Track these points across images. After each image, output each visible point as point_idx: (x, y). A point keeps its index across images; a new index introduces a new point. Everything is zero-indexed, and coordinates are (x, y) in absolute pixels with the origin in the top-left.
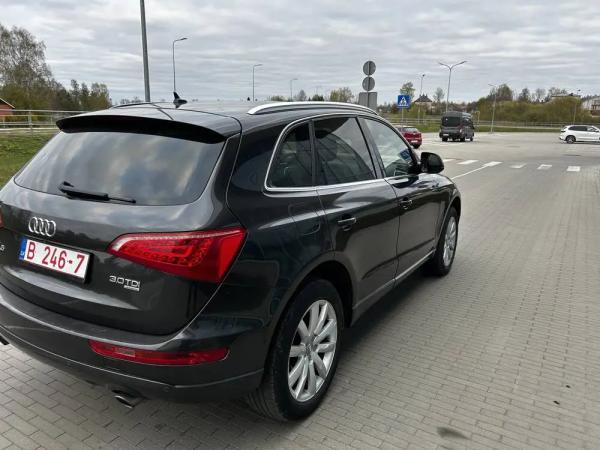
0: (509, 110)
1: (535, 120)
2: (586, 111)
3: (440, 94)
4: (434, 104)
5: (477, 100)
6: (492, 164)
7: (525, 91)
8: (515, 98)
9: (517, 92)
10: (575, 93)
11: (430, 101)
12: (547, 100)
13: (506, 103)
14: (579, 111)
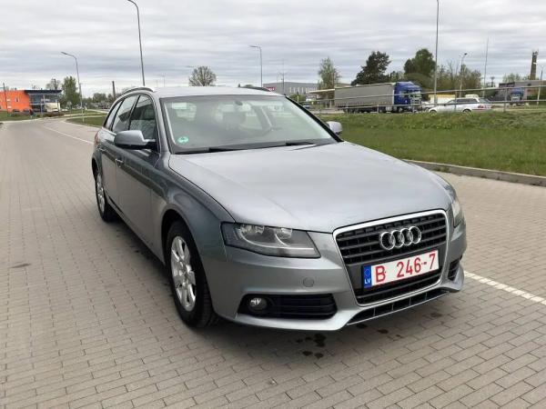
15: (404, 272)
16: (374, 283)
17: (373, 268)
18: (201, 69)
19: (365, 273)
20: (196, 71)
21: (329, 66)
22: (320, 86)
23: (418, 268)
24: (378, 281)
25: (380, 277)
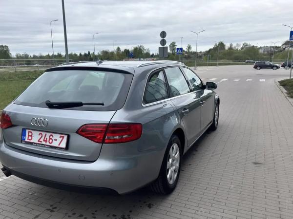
0: (225, 54)
1: (237, 59)
2: (261, 54)
3: (189, 47)
4: (186, 53)
5: (208, 50)
6: (225, 80)
7: (231, 45)
8: (227, 48)
9: (227, 46)
10: (255, 45)
11: (184, 51)
12: (242, 49)
13: (222, 51)
14: (258, 54)
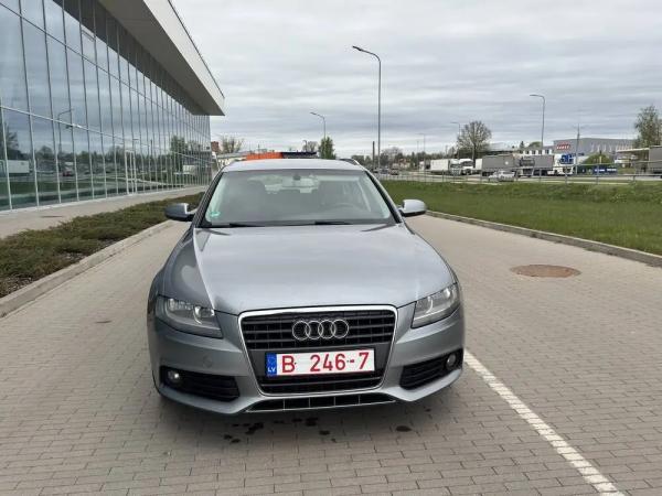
15: (320, 366)
16: (280, 372)
17: (279, 357)
18: (473, 124)
19: (269, 362)
20: (467, 127)
21: (652, 117)
22: (637, 143)
23: (340, 365)
24: (284, 371)
25: (288, 368)
